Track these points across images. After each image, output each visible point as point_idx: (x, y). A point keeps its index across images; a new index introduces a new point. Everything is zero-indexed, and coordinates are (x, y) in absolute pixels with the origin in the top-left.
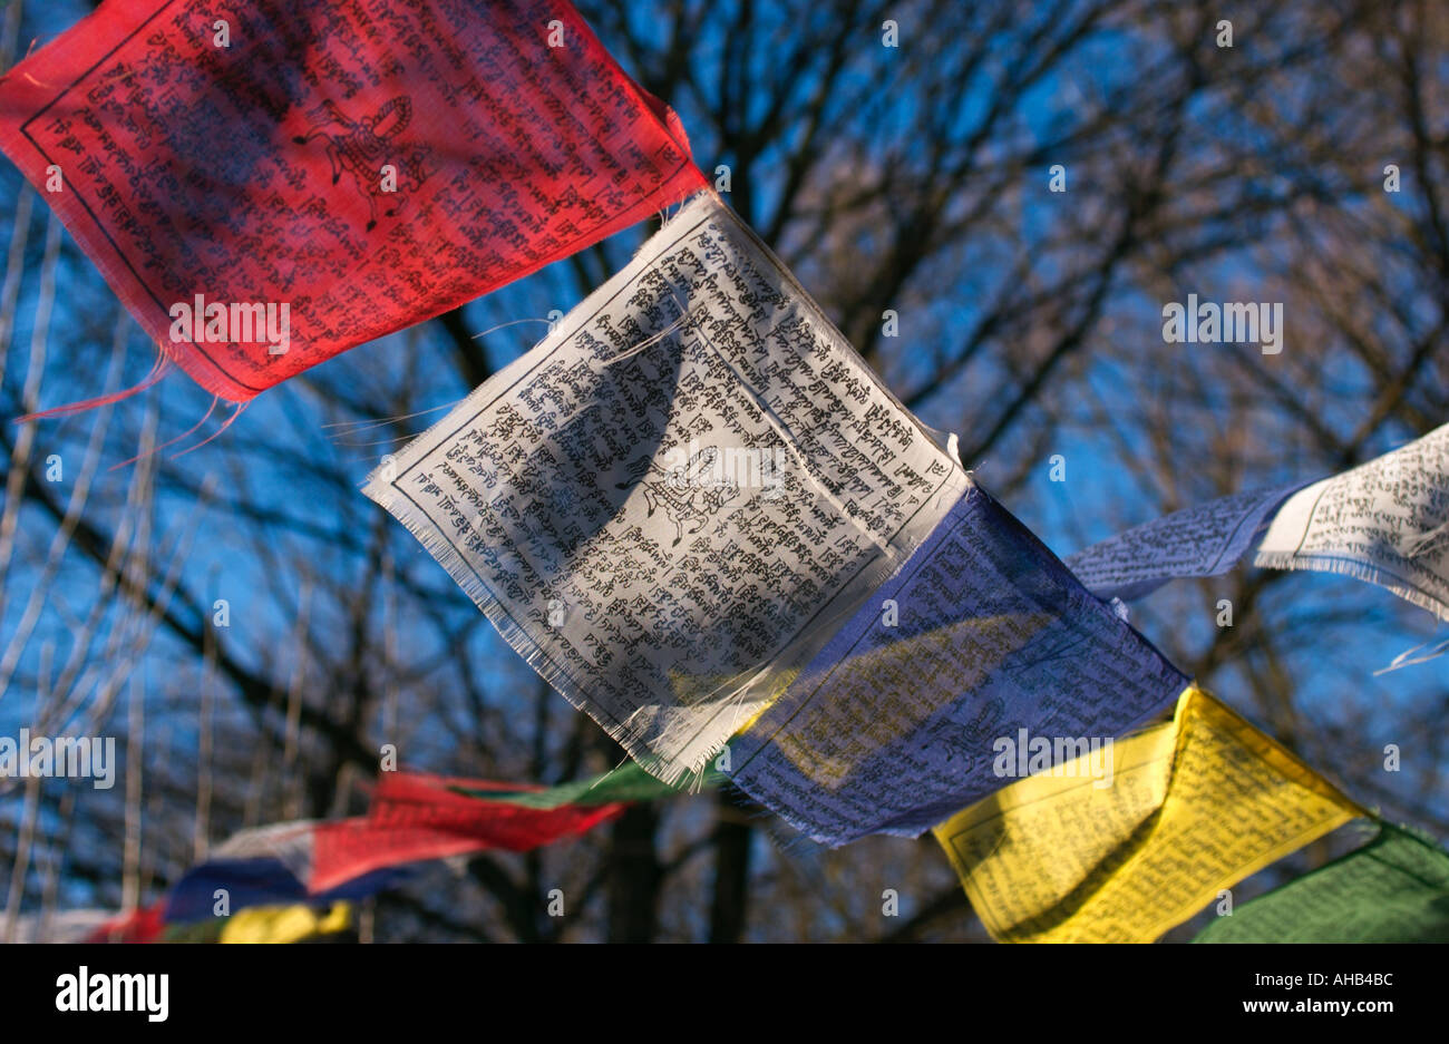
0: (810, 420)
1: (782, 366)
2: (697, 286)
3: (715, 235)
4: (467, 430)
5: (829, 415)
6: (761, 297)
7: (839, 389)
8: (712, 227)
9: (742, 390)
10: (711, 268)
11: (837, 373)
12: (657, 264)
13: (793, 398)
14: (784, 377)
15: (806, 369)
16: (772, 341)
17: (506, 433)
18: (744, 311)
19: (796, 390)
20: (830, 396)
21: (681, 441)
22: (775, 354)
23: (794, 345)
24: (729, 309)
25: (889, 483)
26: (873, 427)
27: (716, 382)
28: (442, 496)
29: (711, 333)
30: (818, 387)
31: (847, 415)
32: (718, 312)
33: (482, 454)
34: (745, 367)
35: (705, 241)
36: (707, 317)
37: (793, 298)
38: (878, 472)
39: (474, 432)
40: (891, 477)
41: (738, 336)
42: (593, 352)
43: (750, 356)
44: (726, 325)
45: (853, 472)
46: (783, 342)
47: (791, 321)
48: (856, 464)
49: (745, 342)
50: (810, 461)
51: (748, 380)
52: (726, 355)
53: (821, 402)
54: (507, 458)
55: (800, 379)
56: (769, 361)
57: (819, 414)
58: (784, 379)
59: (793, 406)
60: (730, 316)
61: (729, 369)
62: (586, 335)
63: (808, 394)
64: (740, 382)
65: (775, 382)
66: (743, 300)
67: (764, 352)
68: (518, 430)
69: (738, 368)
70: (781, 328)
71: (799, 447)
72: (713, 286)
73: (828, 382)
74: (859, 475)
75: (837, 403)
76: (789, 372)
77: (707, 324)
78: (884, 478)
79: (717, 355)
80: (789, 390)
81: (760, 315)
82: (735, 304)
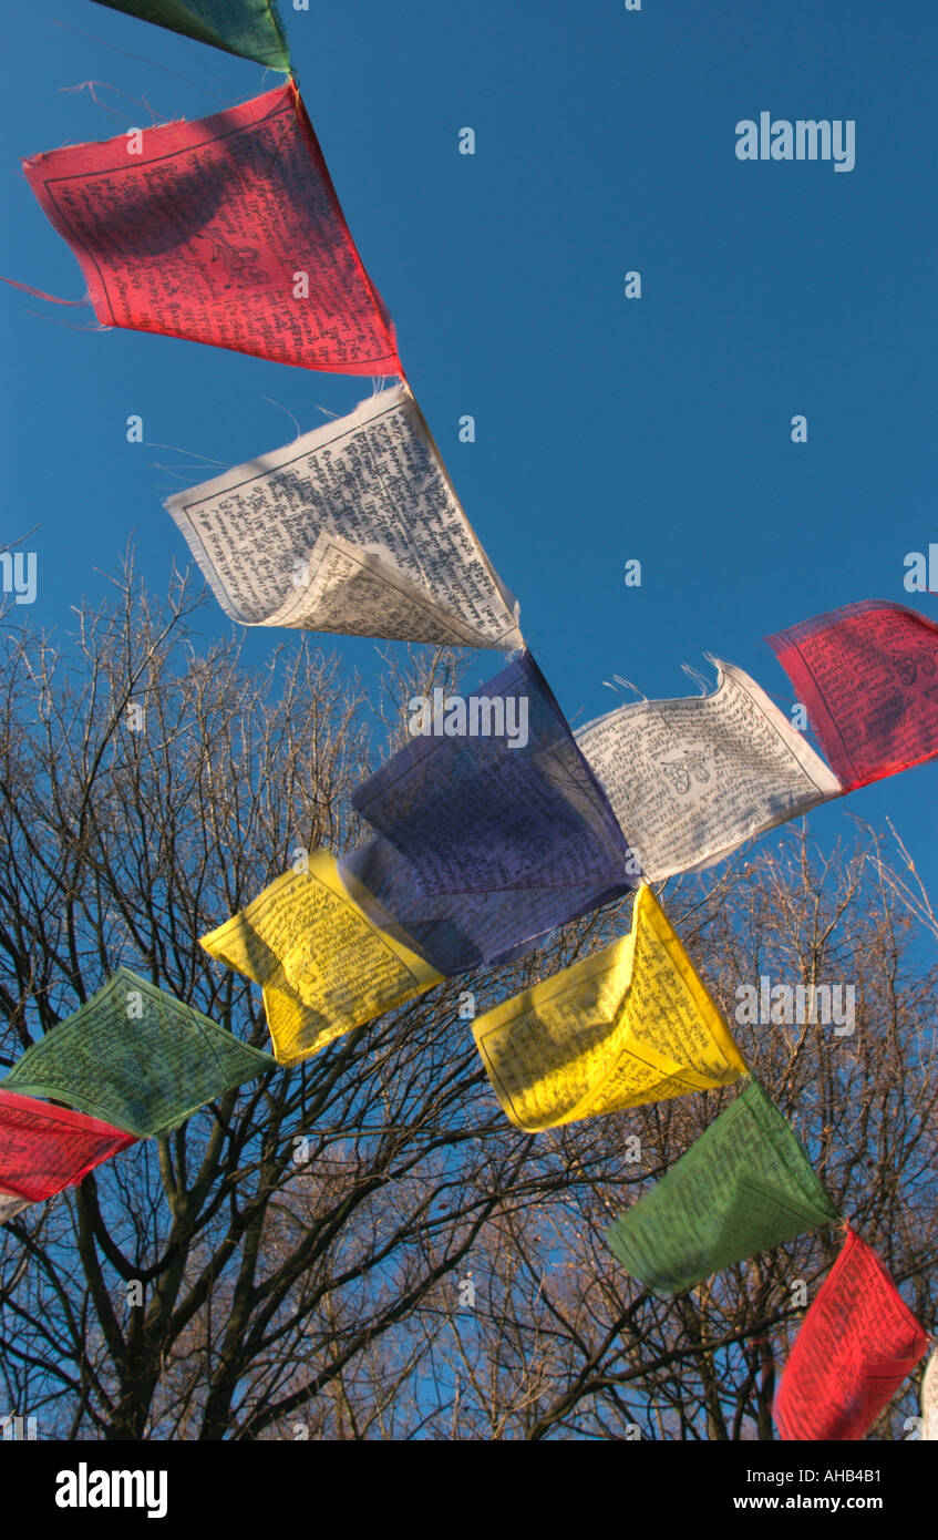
0: (436, 556)
1: (426, 515)
2: (385, 450)
3: (401, 419)
4: (234, 493)
5: (448, 556)
6: (421, 468)
7: (457, 540)
8: (401, 413)
9: (399, 525)
10: (395, 442)
11: (456, 529)
12: (365, 429)
13: (429, 538)
14: (426, 522)
15: (440, 520)
16: (422, 497)
17: (256, 508)
18: (409, 475)
19: (432, 534)
20: (451, 543)
21: (359, 543)
22: (423, 506)
23: (435, 502)
24: (400, 472)
25: (478, 616)
26: (473, 573)
27: (385, 514)
28: (211, 533)
29: (387, 483)
30: (444, 535)
31: (459, 559)
32: (393, 471)
33: (240, 516)
34: (404, 510)
35: (395, 423)
36: (386, 471)
37: (439, 471)
38: (471, 606)
39: (238, 497)
40: (480, 612)
41: (403, 489)
42: (316, 475)
43: (408, 505)
44: (397, 480)
45: (457, 601)
46: (428, 499)
47: (436, 486)
48: (459, 596)
49: (406, 494)
50: (433, 587)
51: (404, 519)
52: (394, 499)
53: (445, 546)
54: (254, 526)
55: (435, 527)
56: (419, 509)
57: (442, 554)
58: (425, 524)
59: (427, 543)
60: (399, 476)
61: (394, 509)
62: (314, 459)
63: (438, 538)
64: (400, 520)
65: (420, 524)
66: (410, 468)
67: (417, 504)
68: (263, 509)
69: (400, 509)
70: (429, 490)
71: (427, 575)
72: (394, 455)
73: (450, 533)
74: (461, 604)
75: (454, 549)
76: (429, 519)
77: (386, 476)
78: (475, 611)
79: (389, 498)
80: (426, 532)
81: (418, 480)
82: (404, 469)
